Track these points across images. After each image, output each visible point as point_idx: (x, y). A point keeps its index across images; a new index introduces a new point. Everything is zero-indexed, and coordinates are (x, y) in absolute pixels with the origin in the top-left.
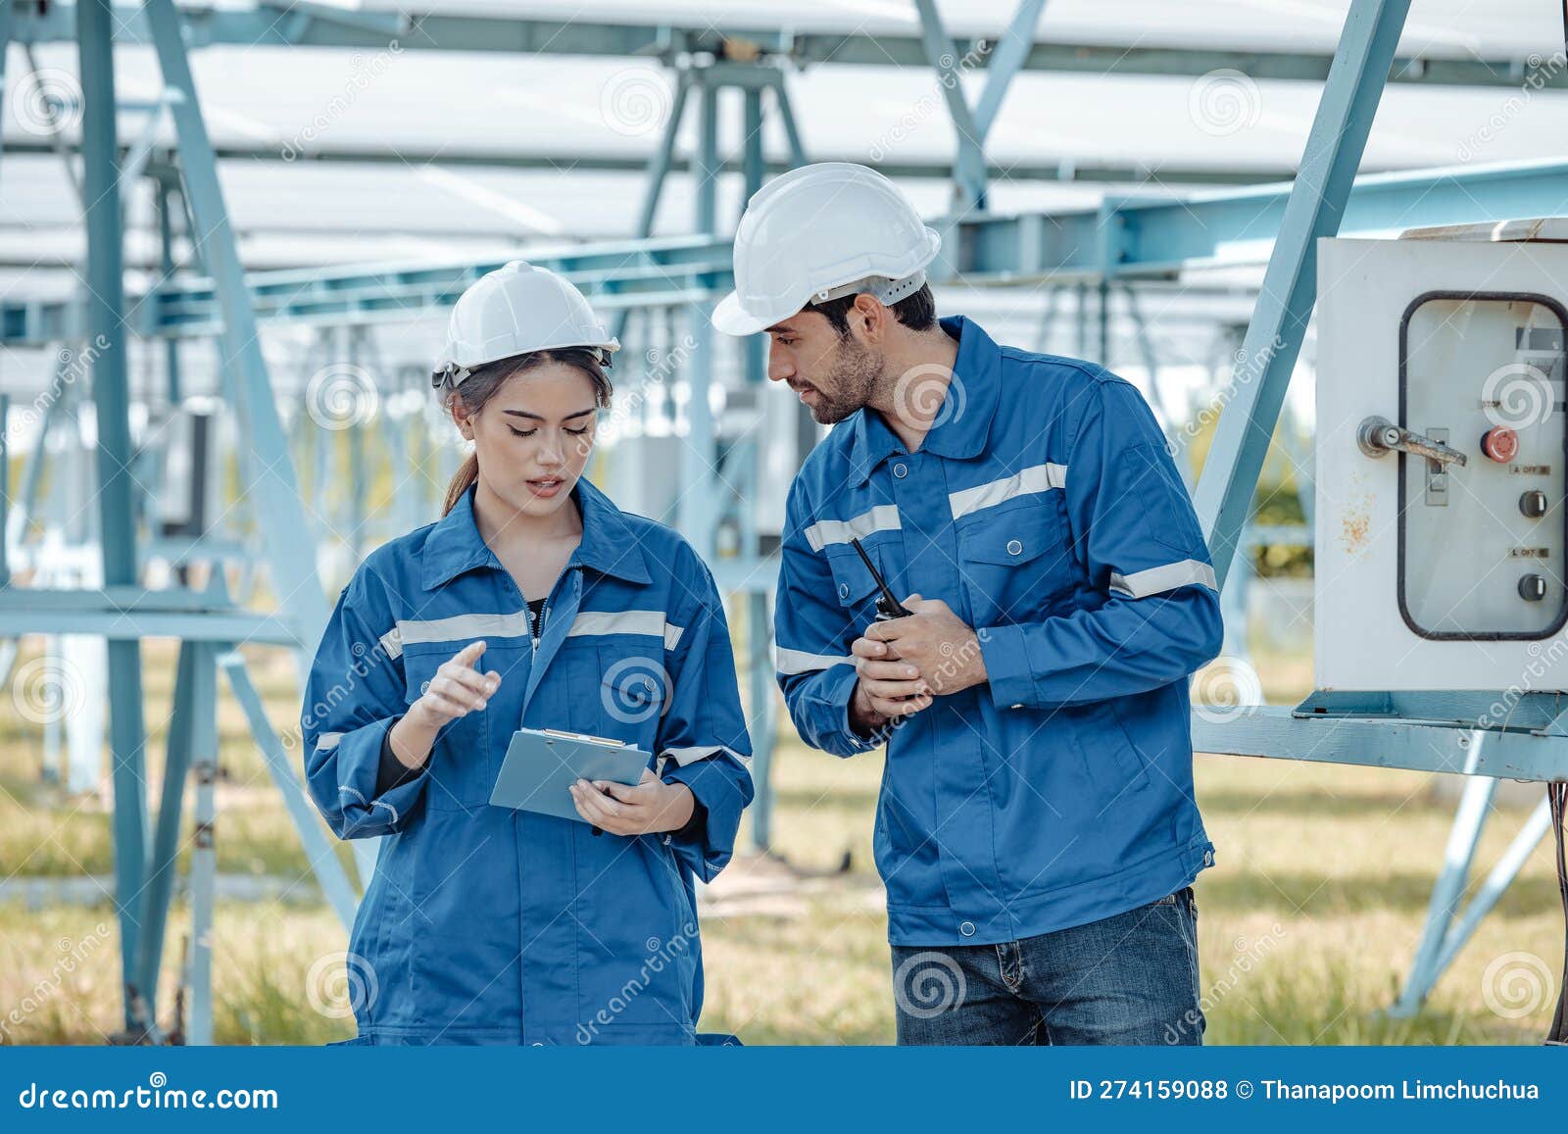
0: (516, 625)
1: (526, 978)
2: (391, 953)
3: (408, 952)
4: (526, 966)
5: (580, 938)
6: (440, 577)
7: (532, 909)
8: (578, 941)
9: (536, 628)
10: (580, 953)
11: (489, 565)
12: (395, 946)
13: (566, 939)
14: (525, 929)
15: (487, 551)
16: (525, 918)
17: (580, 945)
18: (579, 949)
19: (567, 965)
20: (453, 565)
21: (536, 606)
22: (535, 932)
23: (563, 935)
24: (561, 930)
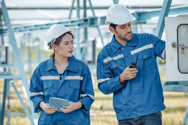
0: (57, 78)
6: (48, 70)
15: (55, 66)
20: (50, 68)
21: (60, 75)
22: (59, 123)
23: (63, 123)
24: (63, 122)
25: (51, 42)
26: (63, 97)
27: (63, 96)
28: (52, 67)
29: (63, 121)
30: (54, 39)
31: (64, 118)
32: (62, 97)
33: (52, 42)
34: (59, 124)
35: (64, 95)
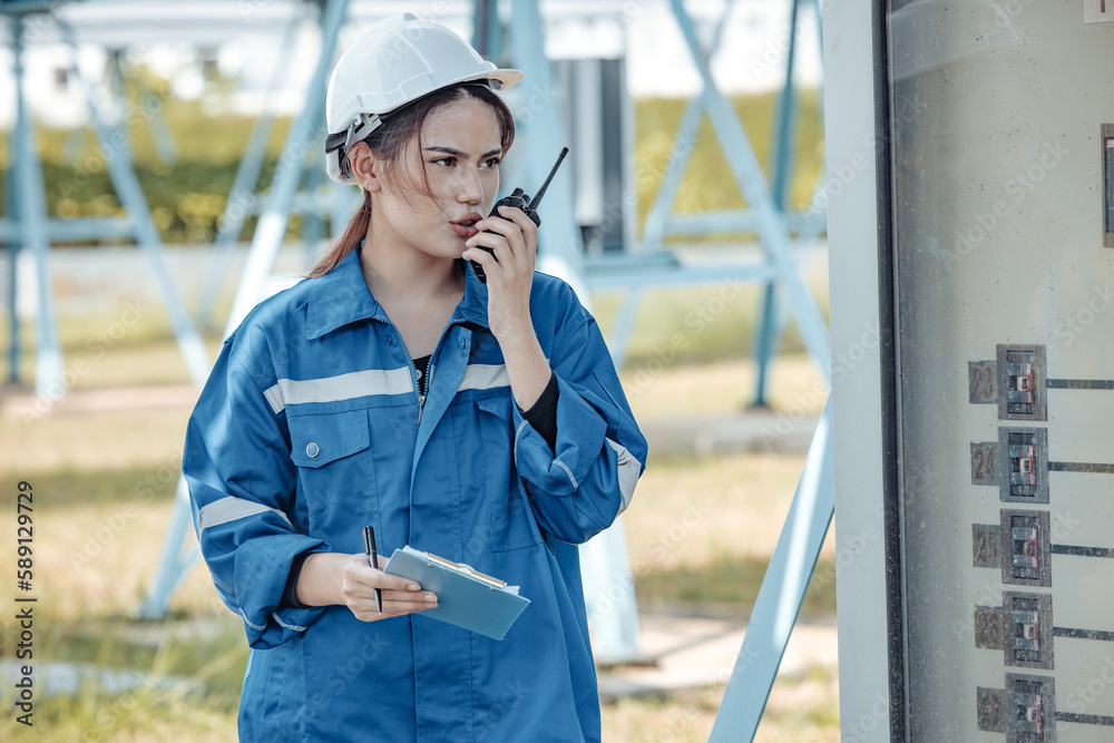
1: (422, 738)
2: (281, 715)
3: (301, 711)
4: (420, 726)
5: (475, 696)
6: (325, 327)
7: (426, 669)
8: (473, 699)
9: (422, 385)
10: (475, 710)
11: (376, 317)
12: (285, 707)
13: (461, 697)
14: (420, 689)
15: (375, 303)
16: (419, 678)
17: (475, 703)
18: (474, 707)
19: (462, 724)
22: (429, 692)
23: (458, 693)
24: (455, 689)
25: (345, 132)
26: (449, 510)
27: (450, 506)
28: (360, 308)
29: (456, 683)
30: (371, 115)
31: (466, 656)
32: (445, 515)
33: (356, 131)
34: (429, 700)
35: (455, 496)
